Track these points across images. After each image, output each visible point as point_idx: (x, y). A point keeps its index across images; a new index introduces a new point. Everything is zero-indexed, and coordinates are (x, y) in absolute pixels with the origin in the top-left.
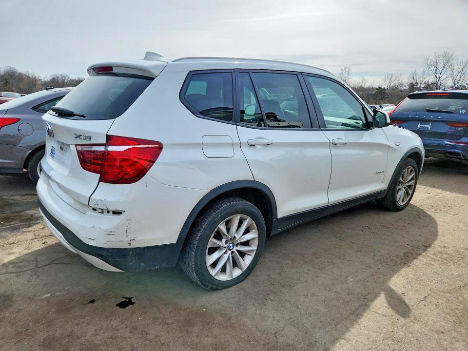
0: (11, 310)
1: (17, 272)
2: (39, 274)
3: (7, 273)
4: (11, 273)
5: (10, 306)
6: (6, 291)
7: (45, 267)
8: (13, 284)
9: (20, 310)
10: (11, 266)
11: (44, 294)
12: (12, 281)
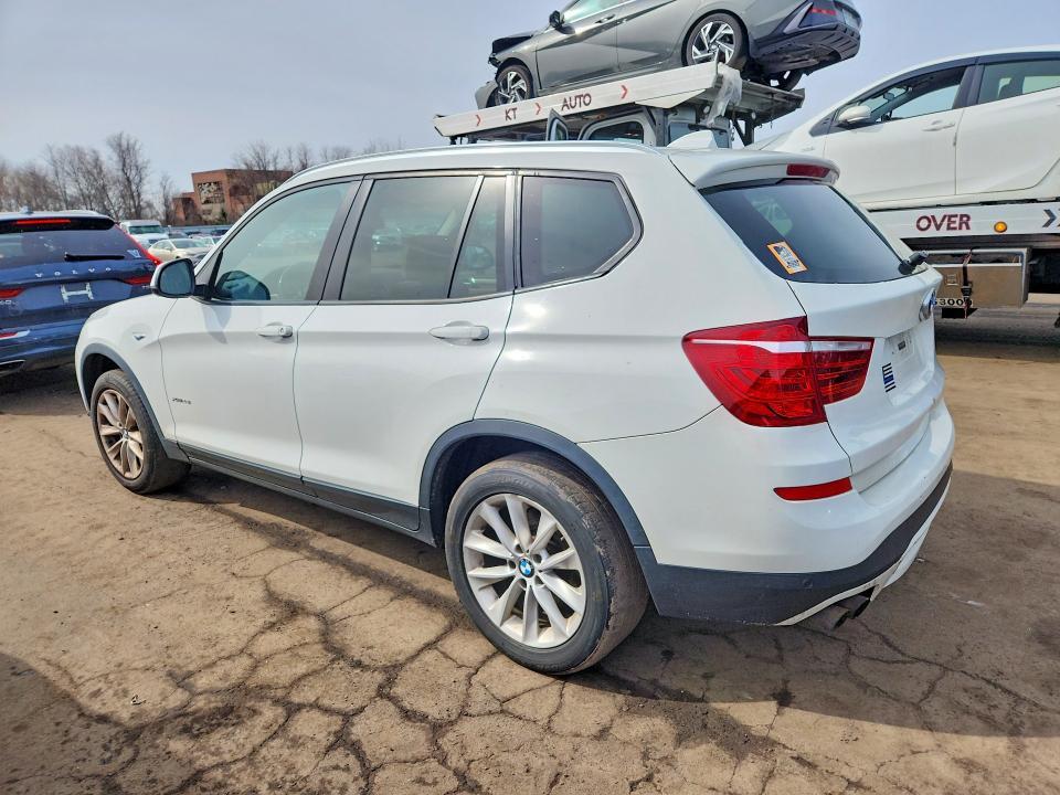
0: (1045, 616)
1: (995, 686)
2: (954, 650)
3: (1018, 699)
4: (1009, 692)
5: (1043, 621)
6: (1040, 654)
7: (930, 658)
8: (1019, 661)
9: (1032, 607)
10: (999, 715)
11: (978, 608)
12: (1017, 670)
